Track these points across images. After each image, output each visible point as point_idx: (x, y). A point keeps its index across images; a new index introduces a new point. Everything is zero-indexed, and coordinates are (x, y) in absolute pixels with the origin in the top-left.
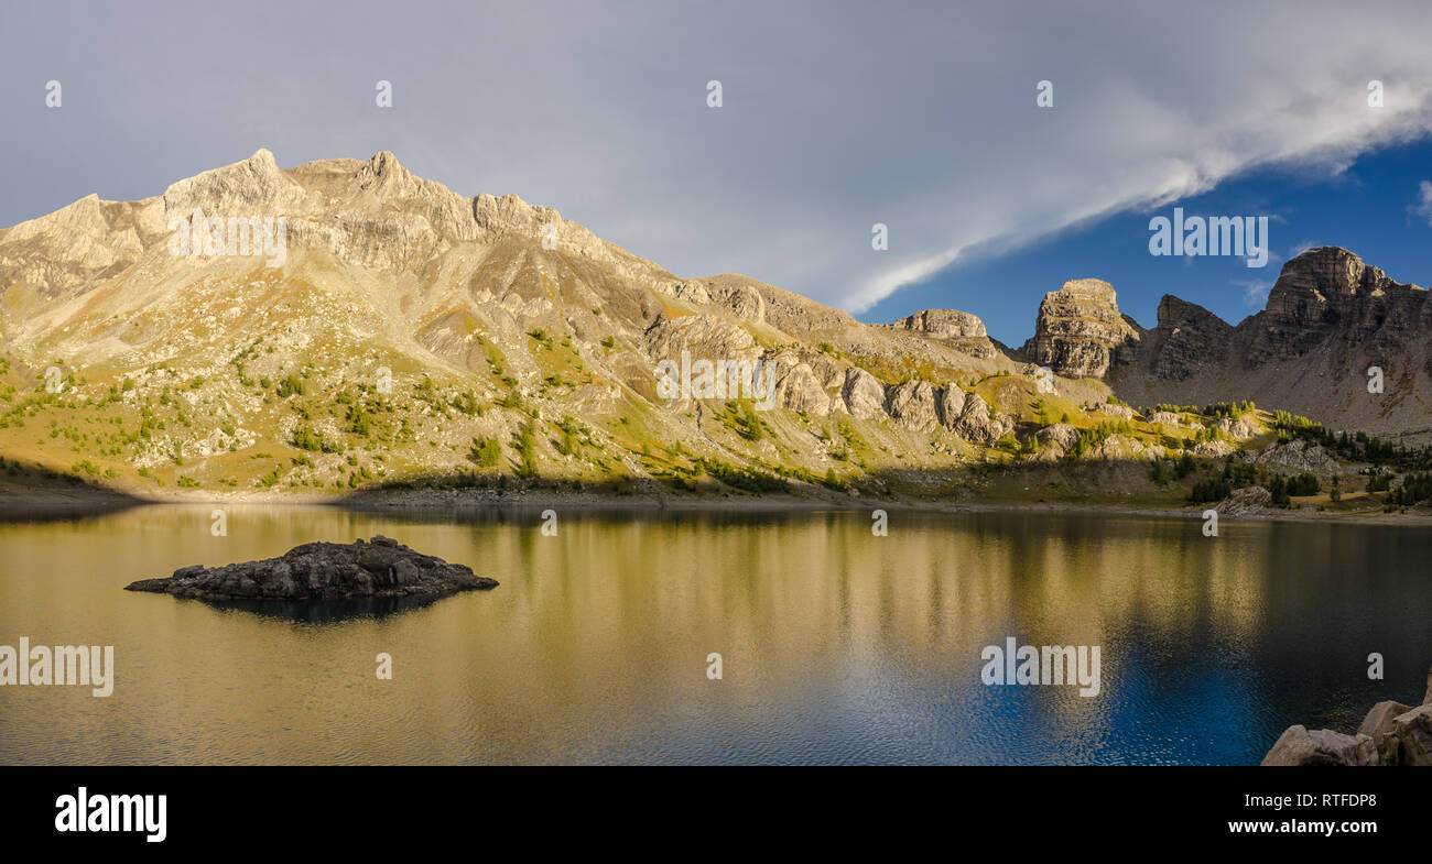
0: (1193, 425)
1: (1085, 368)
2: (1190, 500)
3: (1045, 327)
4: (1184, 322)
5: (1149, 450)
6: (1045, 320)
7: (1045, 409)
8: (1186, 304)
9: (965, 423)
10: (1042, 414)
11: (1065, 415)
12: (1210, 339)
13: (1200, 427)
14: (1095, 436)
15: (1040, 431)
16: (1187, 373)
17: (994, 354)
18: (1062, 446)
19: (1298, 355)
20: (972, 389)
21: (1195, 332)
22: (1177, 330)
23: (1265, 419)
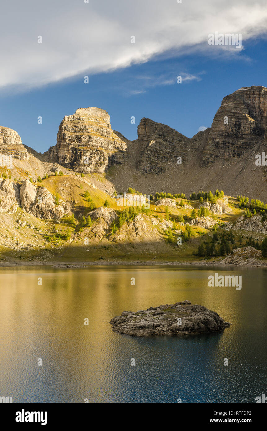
0: (186, 207)
1: (92, 166)
2: (196, 255)
3: (64, 139)
4: (157, 136)
5: (163, 224)
6: (64, 135)
7: (90, 197)
8: (157, 124)
9: (38, 207)
10: (89, 201)
11: (106, 202)
12: (175, 147)
13: (191, 208)
14: (128, 216)
15: (91, 212)
16: (161, 170)
17: (28, 156)
18: (106, 222)
19: (236, 157)
20: (41, 184)
21: (164, 143)
22: (153, 142)
23: (231, 201)
